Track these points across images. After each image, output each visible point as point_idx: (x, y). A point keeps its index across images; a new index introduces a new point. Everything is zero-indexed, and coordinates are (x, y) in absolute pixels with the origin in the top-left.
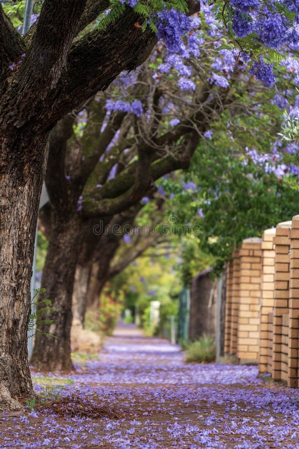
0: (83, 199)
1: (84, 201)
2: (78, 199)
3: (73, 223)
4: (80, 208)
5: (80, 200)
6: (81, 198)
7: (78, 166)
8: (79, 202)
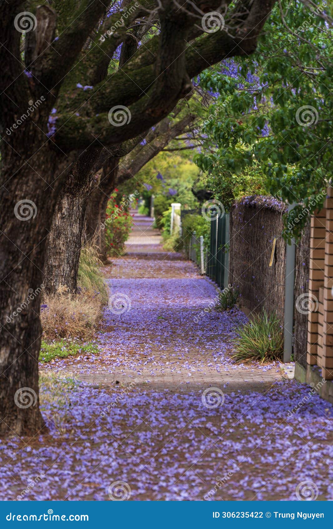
0: (59, 112)
1: (60, 116)
2: (48, 114)
3: (38, 159)
4: (52, 131)
5: (53, 115)
6: (54, 111)
7: (47, 50)
8: (51, 119)
